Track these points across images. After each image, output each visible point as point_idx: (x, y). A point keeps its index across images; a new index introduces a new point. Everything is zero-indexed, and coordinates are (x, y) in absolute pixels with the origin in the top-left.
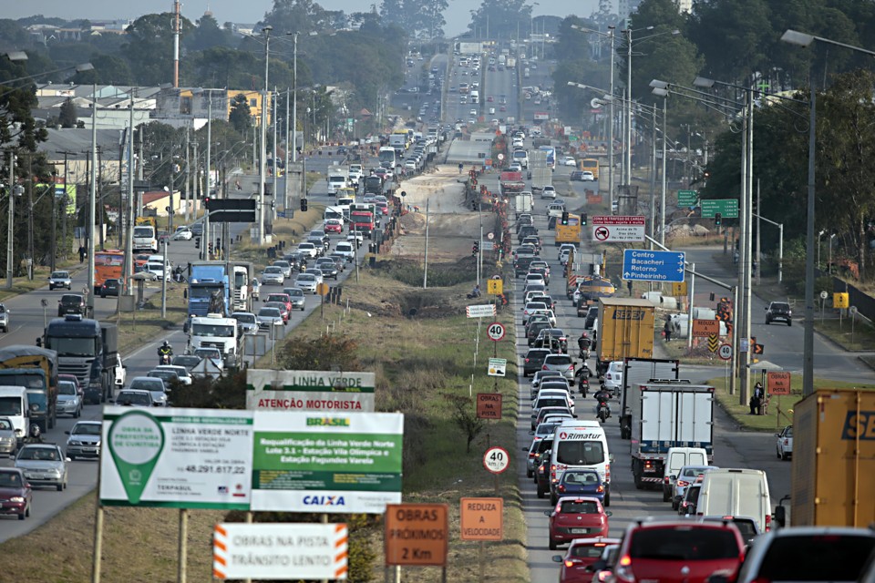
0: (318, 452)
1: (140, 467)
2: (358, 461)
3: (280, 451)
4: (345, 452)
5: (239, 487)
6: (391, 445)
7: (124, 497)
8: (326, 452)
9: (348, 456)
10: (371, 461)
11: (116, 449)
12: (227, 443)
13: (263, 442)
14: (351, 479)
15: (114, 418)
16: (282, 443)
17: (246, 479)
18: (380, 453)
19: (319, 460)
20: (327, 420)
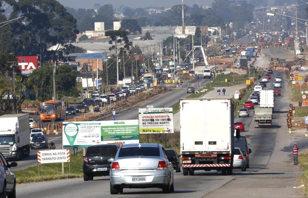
0: (117, 130)
1: (72, 137)
2: (127, 132)
3: (108, 131)
4: (124, 130)
5: (98, 141)
6: (136, 128)
7: (69, 144)
8: (119, 130)
9: (125, 131)
10: (131, 132)
11: (66, 133)
12: (94, 130)
13: (103, 129)
14: (126, 137)
15: (65, 125)
16: (108, 129)
17: (100, 139)
18: (133, 130)
19: (118, 133)
20: (119, 122)
